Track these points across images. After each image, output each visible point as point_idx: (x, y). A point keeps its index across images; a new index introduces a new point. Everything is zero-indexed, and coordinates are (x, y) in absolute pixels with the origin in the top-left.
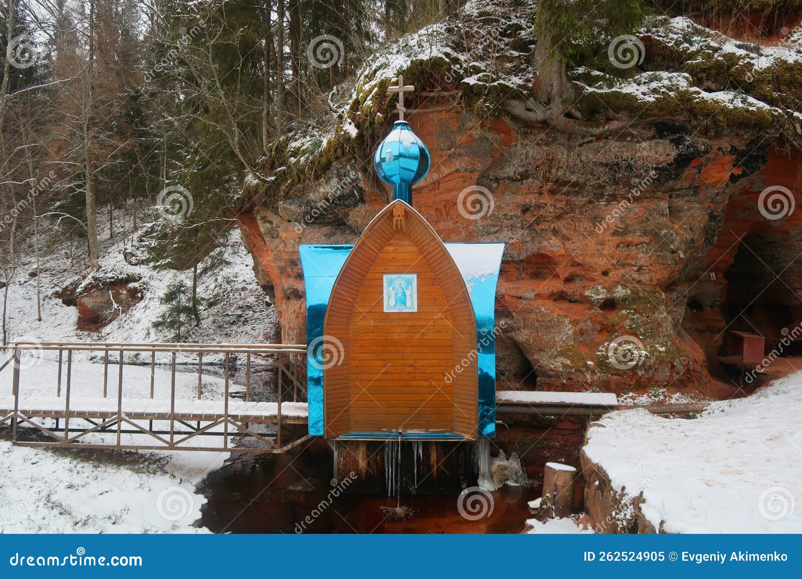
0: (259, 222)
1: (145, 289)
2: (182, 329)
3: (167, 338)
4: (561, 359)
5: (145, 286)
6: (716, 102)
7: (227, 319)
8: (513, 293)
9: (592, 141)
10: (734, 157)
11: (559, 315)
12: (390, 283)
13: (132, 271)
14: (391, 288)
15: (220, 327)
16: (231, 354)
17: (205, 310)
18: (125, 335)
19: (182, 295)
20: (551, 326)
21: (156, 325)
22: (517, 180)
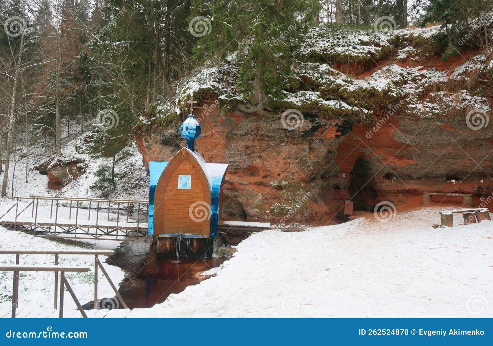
0: (144, 141)
1: (86, 167)
2: (106, 190)
3: (97, 195)
4: (255, 209)
5: (86, 166)
6: (328, 105)
7: (130, 185)
8: (240, 182)
9: (277, 120)
10: (337, 128)
11: (257, 192)
12: (181, 178)
13: (79, 157)
14: (181, 180)
15: (126, 190)
16: (131, 204)
17: (118, 180)
18: (75, 192)
19: (106, 172)
20: (253, 196)
21: (92, 188)
22: (244, 136)
